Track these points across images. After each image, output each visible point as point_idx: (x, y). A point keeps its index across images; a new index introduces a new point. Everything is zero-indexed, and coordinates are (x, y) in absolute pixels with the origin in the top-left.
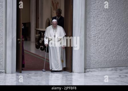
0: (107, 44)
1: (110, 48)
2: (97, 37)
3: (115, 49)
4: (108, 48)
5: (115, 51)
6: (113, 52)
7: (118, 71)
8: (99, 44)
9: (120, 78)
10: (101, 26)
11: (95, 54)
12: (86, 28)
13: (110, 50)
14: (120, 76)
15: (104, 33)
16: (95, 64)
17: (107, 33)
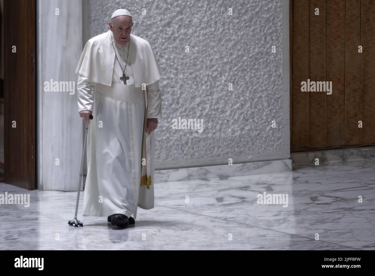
0: (168, 78)
1: (181, 93)
3: (200, 96)
4: (173, 94)
5: (198, 105)
6: (193, 108)
7: (213, 181)
9: (219, 209)
12: (89, 17)
13: (181, 101)
14: (220, 200)
15: (156, 39)
17: (170, 38)
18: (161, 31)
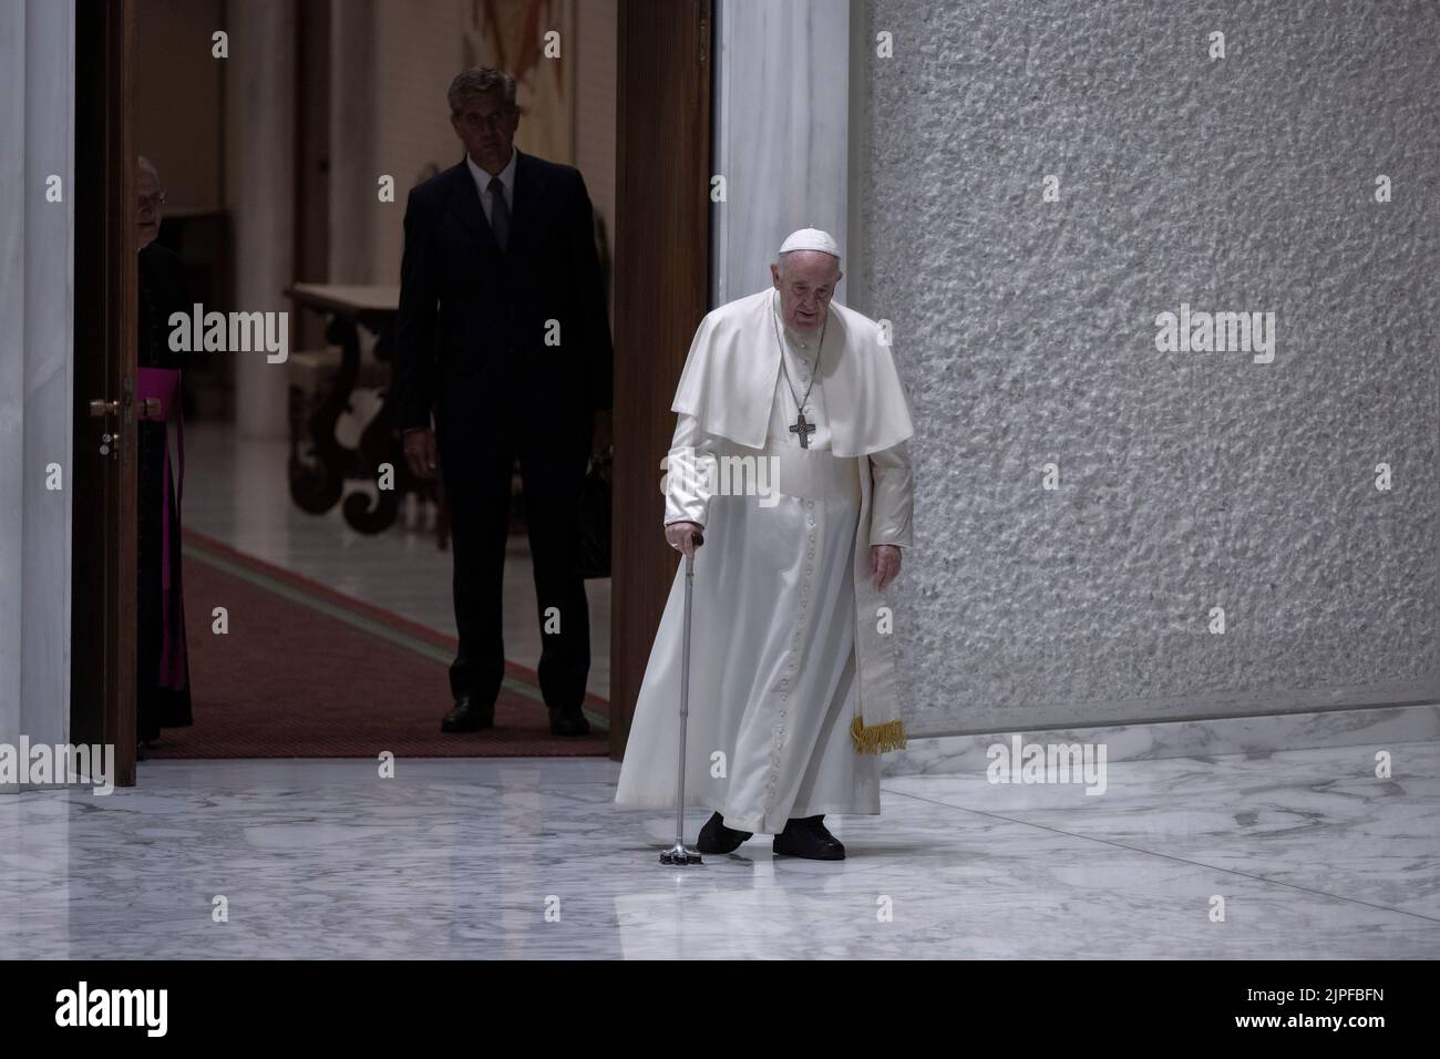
0: (1099, 457)
1: (1137, 503)
2: (982, 378)
3: (1193, 512)
4: (1111, 505)
5: (1186, 538)
6: (1171, 547)
7: (1227, 765)
8: (1010, 461)
9: (1244, 847)
10: (1035, 259)
11: (962, 572)
12: (868, 274)
13: (1134, 525)
14: (1247, 818)
15: (1066, 340)
16: (963, 686)
17: (1105, 339)
18: (1081, 318)
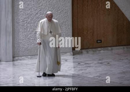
2: (25, 22)
8: (28, 30)
10: (30, 10)
11: (24, 41)
12: (14, 12)
16: (24, 52)
